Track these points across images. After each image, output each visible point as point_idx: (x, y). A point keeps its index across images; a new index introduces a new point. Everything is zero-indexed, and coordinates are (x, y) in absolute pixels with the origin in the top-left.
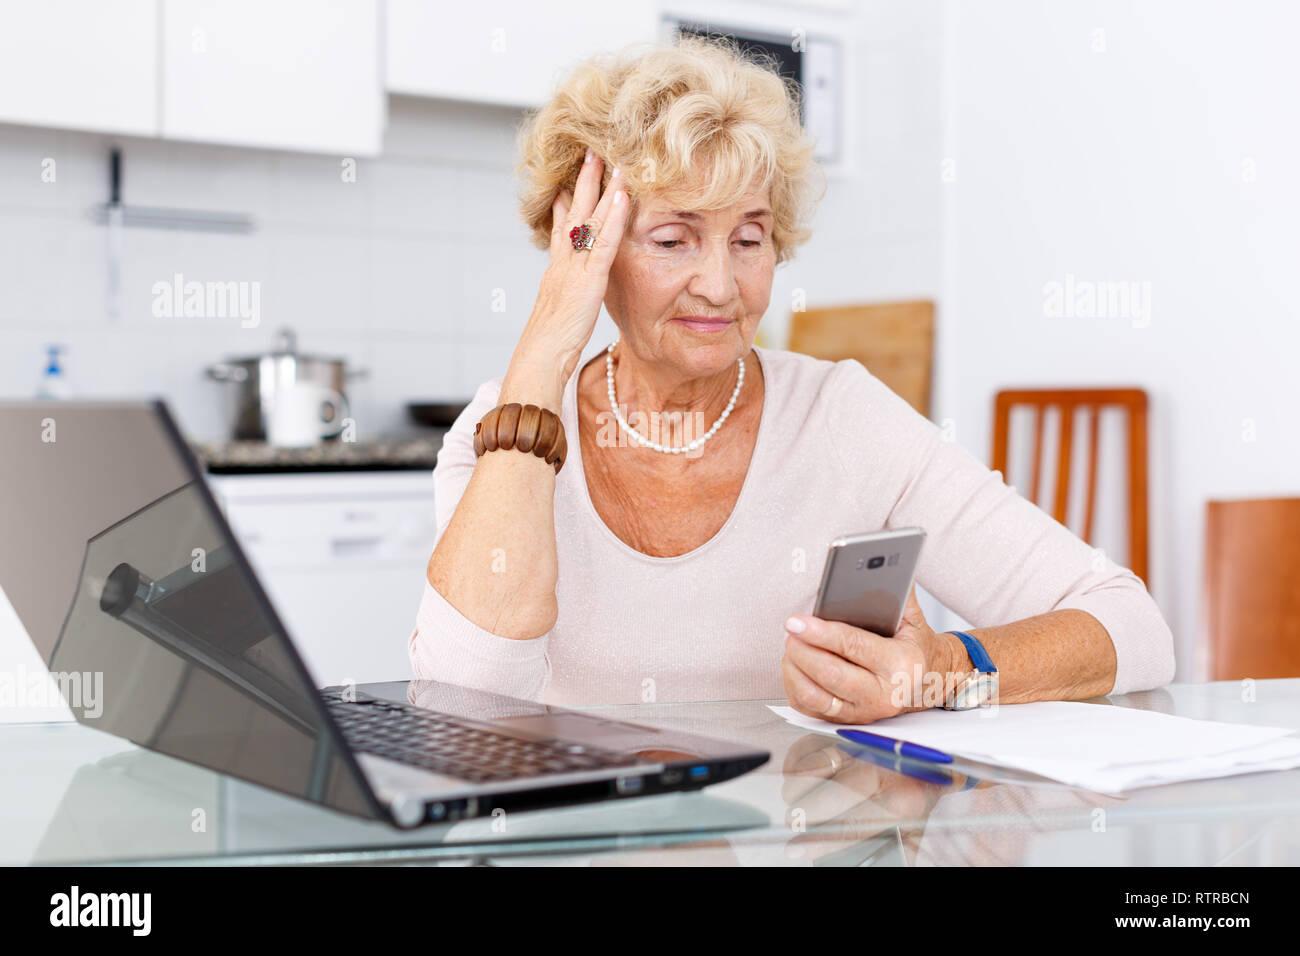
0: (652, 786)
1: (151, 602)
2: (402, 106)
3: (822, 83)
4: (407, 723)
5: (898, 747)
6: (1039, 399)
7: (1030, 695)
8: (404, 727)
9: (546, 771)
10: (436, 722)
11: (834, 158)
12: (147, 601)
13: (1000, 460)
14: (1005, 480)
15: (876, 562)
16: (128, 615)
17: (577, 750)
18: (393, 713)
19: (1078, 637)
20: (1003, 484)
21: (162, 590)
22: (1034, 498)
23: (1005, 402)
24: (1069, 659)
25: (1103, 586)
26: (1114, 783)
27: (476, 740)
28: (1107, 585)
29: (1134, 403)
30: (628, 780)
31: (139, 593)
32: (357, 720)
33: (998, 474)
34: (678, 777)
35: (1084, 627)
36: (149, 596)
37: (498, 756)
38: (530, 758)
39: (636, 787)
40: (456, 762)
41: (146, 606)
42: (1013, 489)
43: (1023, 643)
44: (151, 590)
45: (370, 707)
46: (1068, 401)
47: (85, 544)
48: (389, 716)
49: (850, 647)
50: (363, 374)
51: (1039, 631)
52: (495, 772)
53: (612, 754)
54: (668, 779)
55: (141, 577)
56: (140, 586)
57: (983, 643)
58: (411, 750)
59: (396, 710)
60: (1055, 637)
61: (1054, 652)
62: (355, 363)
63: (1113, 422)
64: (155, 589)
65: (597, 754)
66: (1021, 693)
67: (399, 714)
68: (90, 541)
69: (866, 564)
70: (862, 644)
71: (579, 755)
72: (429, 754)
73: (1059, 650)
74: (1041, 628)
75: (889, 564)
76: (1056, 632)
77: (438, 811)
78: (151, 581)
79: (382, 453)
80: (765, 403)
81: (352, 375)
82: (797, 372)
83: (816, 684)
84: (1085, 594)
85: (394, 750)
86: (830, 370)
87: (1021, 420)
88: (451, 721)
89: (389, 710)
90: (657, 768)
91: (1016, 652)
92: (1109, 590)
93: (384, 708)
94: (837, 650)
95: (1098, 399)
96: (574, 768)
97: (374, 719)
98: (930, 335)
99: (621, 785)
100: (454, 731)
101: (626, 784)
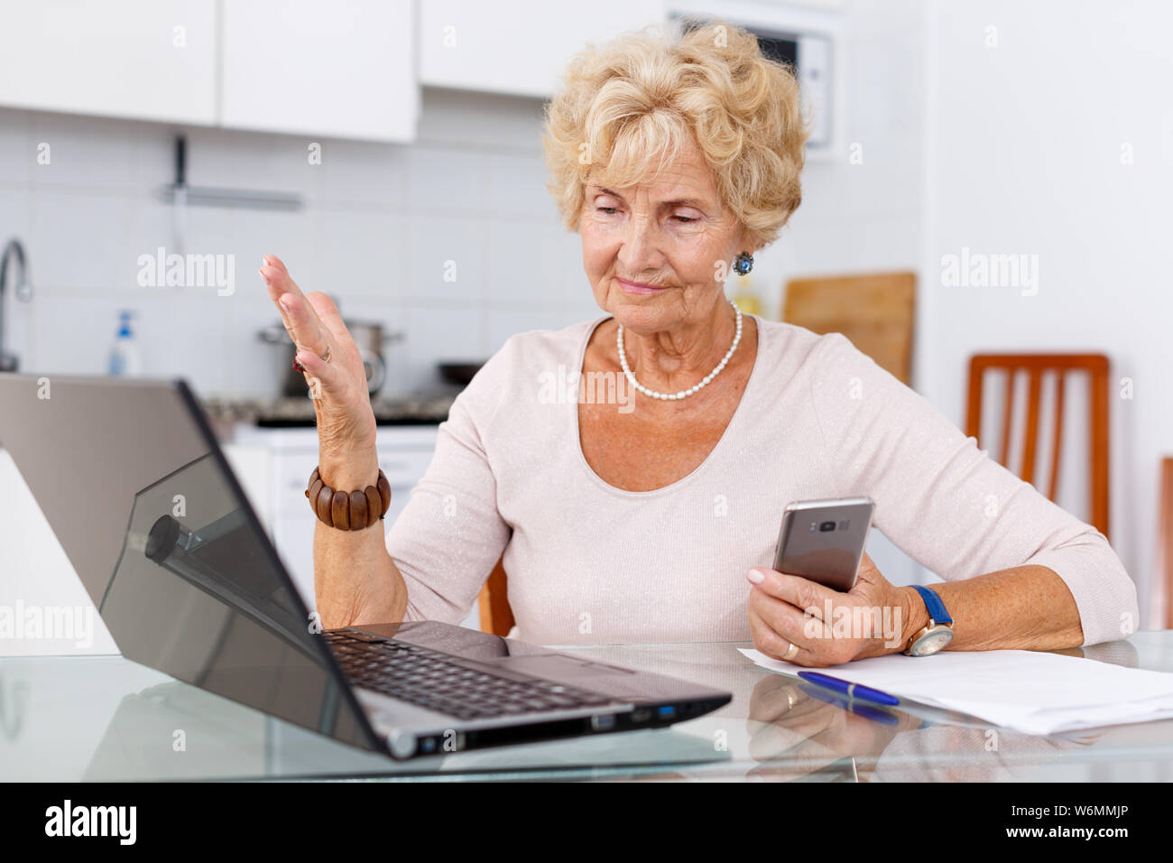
0: (623, 723)
1: (190, 549)
2: (435, 97)
3: (815, 74)
4: (410, 662)
5: (851, 689)
6: (1010, 363)
7: (990, 644)
8: (407, 666)
9: (529, 709)
10: (437, 661)
11: (826, 143)
12: (187, 548)
13: (973, 426)
14: (979, 446)
15: (828, 526)
16: (169, 562)
17: (559, 689)
18: (400, 653)
19: (1036, 591)
20: (977, 450)
21: (199, 540)
22: (1004, 460)
23: (979, 366)
24: (1026, 612)
25: (1067, 544)
26: (1043, 727)
27: (469, 679)
28: (1071, 543)
29: (1097, 367)
30: (601, 717)
31: (180, 541)
32: (366, 658)
33: (973, 439)
34: (647, 716)
35: (1043, 582)
36: (188, 545)
37: (487, 695)
38: (515, 697)
39: (608, 725)
40: (448, 699)
41: (186, 553)
42: (985, 453)
43: (981, 597)
44: (190, 539)
45: (381, 646)
46: (1037, 365)
47: (133, 496)
48: (395, 656)
49: (806, 599)
50: (399, 337)
51: (997, 586)
52: (483, 710)
53: (590, 694)
54: (637, 717)
55: (181, 528)
56: (181, 536)
57: (942, 596)
58: (409, 688)
59: (403, 649)
60: (1013, 592)
61: (1011, 605)
62: (392, 326)
63: (1077, 385)
64: (193, 539)
65: (575, 694)
66: (981, 642)
67: (405, 653)
68: (138, 494)
69: (818, 527)
70: (816, 597)
71: (558, 694)
72: (426, 692)
73: (1014, 603)
74: (1000, 583)
75: (840, 528)
76: (1015, 588)
77: (430, 744)
78: (189, 531)
79: (414, 409)
80: (756, 365)
81: (389, 338)
82: (789, 340)
83: (774, 631)
84: (1054, 549)
85: (397, 687)
86: (817, 343)
87: (993, 382)
88: (450, 660)
89: (397, 650)
90: (629, 708)
91: (973, 606)
92: (1073, 547)
93: (393, 647)
94: (793, 601)
95: (1063, 363)
96: (554, 707)
97: (382, 658)
98: (911, 304)
99: (595, 722)
100: (452, 670)
101: (600, 722)
